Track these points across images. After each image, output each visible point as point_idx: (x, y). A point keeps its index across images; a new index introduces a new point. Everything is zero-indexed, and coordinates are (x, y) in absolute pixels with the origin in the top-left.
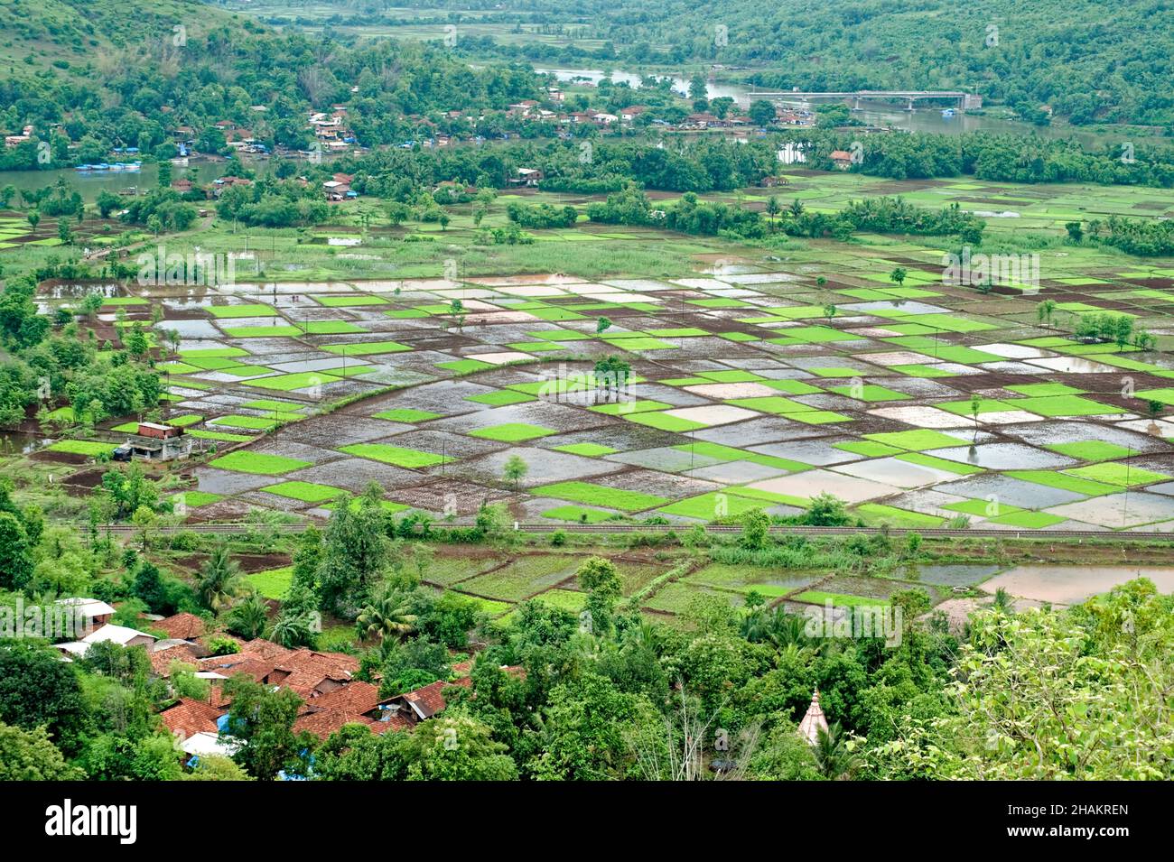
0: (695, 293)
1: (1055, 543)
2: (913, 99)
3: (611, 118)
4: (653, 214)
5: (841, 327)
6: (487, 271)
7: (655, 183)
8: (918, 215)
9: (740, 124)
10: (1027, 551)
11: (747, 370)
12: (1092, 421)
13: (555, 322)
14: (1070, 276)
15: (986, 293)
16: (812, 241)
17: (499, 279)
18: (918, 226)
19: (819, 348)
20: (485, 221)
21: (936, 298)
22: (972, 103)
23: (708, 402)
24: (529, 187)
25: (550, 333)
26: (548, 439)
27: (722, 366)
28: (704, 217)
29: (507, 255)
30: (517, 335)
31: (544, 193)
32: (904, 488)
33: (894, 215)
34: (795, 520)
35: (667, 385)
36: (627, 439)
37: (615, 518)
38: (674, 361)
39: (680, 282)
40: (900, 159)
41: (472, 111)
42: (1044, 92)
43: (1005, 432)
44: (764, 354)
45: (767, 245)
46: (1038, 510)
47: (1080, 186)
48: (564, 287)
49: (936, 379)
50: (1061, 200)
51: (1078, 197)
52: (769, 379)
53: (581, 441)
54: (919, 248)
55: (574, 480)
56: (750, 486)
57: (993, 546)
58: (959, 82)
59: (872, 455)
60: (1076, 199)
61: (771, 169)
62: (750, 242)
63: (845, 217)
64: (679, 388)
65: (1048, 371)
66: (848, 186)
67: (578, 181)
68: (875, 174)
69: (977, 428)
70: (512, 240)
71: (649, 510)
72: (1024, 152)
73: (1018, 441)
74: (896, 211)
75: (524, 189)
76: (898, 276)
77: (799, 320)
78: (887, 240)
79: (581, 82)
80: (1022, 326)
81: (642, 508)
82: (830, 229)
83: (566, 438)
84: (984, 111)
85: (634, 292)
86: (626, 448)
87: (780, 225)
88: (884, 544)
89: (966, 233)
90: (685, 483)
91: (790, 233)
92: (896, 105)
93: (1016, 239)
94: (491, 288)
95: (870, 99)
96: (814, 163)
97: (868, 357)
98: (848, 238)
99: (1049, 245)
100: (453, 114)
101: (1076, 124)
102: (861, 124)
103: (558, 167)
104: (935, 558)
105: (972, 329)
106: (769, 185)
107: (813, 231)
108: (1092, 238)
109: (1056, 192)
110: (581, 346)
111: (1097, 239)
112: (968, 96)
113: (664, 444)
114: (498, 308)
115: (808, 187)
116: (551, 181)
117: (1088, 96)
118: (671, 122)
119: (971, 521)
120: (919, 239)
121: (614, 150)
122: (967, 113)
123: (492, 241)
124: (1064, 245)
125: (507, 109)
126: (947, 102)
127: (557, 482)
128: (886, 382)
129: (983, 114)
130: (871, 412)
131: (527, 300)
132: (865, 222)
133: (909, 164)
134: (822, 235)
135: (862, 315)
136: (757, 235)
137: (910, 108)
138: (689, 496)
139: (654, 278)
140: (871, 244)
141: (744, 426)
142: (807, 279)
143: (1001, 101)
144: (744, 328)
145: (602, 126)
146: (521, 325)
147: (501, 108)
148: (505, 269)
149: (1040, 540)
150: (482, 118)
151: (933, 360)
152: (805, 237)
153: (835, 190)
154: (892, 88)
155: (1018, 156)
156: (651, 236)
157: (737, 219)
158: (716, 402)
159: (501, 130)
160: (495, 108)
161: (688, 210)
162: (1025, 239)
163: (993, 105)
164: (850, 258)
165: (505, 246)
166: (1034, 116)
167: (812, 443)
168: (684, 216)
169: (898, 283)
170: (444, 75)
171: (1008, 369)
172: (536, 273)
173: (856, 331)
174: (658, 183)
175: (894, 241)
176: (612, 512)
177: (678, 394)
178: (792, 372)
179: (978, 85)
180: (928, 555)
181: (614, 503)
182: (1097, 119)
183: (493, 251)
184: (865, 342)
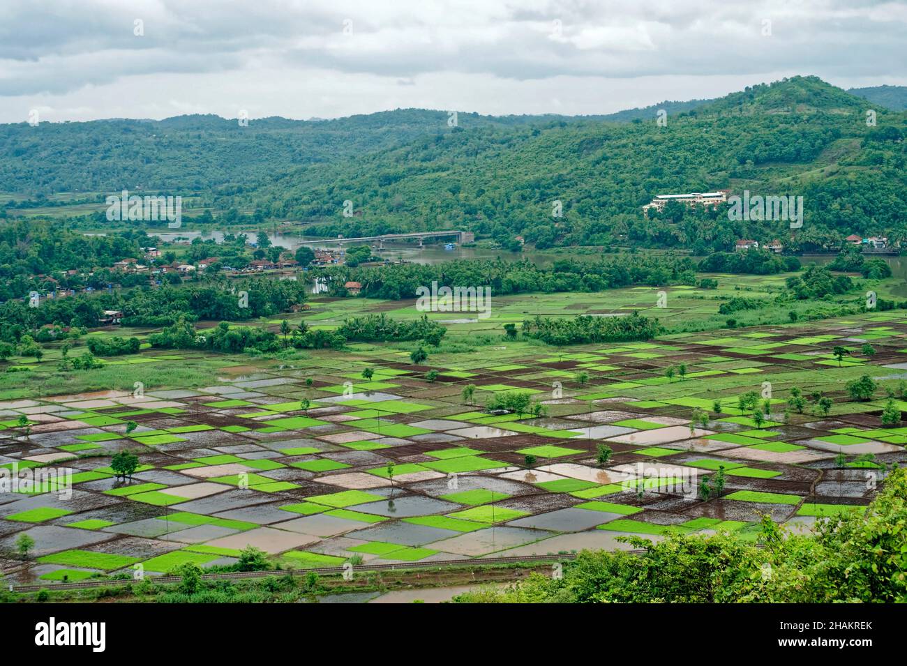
0: (214, 398)
1: (421, 571)
2: (422, 238)
3: (190, 267)
4: (198, 340)
5: (313, 416)
6: (60, 391)
7: (208, 315)
8: (395, 327)
9: (289, 266)
10: (398, 579)
11: (233, 454)
12: (482, 474)
13: (100, 427)
14: (500, 364)
15: (432, 382)
16: (315, 351)
17: (70, 396)
18: (395, 335)
19: (293, 433)
20: (70, 353)
21: (393, 389)
22: (467, 238)
23: (195, 480)
24: (114, 324)
25: (94, 436)
26: (64, 519)
27: (215, 452)
28: (233, 340)
29: (81, 377)
30: (67, 439)
31: (124, 328)
32: (323, 537)
33: (377, 328)
34: (229, 568)
35: (168, 470)
36: (125, 514)
37: (94, 576)
38: (180, 451)
39: (206, 390)
40: (395, 284)
41: (85, 269)
42: (519, 226)
43: (413, 488)
44: (251, 441)
45: (279, 357)
46: (419, 547)
47: (529, 296)
48: (114, 399)
49: (373, 451)
50: (512, 307)
51: (526, 304)
52: (246, 460)
53: (89, 518)
54: (394, 351)
55: (74, 549)
56: (206, 544)
57: (374, 577)
58: (458, 224)
59: (306, 513)
60: (524, 305)
61: (296, 299)
62: (267, 355)
63: (341, 331)
64: (177, 472)
65: (461, 438)
66: (355, 308)
67: (149, 318)
68: (377, 297)
69: (393, 487)
70: (87, 366)
71: (123, 568)
72: (486, 274)
73: (422, 494)
74: (379, 324)
75: (111, 327)
76: (368, 374)
77: (285, 413)
78: (370, 346)
79: (181, 241)
80: (453, 405)
81: (119, 567)
82: (328, 342)
83: (79, 516)
84: (475, 243)
85: (168, 400)
86: (122, 521)
87: (292, 341)
88: (291, 582)
89: (428, 337)
90: (159, 545)
91: (299, 346)
92: (411, 243)
93: (467, 339)
94: (60, 404)
95: (393, 240)
96: (333, 292)
97: (328, 438)
98: (342, 347)
99: (492, 342)
100: (71, 272)
101: (541, 248)
102: (380, 260)
103: (133, 308)
104: (329, 590)
105: (413, 410)
106: (296, 311)
107: (317, 344)
108: (524, 334)
109: (509, 301)
110: (113, 444)
111: (528, 335)
112: (463, 233)
113: (151, 516)
114: (61, 419)
115: (325, 310)
116: (130, 319)
117: (548, 227)
118: (237, 268)
119: (363, 559)
120: (395, 344)
121: (176, 293)
122: (463, 246)
123: (72, 368)
124: (503, 341)
125: (113, 266)
126: (449, 239)
127: (60, 551)
128: (335, 456)
129: (474, 246)
130: (316, 480)
131: (85, 411)
132: (353, 335)
133: (401, 288)
134: (323, 347)
135: (335, 405)
136: (273, 350)
137: (421, 245)
138: (157, 555)
139: (186, 388)
140: (358, 350)
141: (217, 497)
142: (300, 381)
143: (489, 235)
144: (242, 422)
145: (184, 274)
146: (73, 431)
147: (107, 266)
148: (75, 389)
149: (409, 570)
150: (92, 274)
151: (377, 436)
152: (310, 348)
153: (344, 311)
154: (410, 230)
155: (483, 276)
156: (195, 356)
157: (259, 339)
158: (201, 480)
159: (107, 282)
160: (103, 266)
161: (222, 335)
162: (474, 339)
163: (484, 238)
164: (339, 362)
165: (82, 371)
166: (510, 245)
167: (264, 507)
168: (219, 339)
169: (368, 379)
170: (64, 243)
171: (432, 439)
172: (98, 390)
173: (326, 418)
174: (211, 315)
175: (376, 347)
176: (93, 572)
177: (175, 476)
178: (266, 454)
179: (471, 224)
180: (324, 588)
181: (99, 565)
182: (556, 243)
183: (71, 376)
184: (330, 426)
